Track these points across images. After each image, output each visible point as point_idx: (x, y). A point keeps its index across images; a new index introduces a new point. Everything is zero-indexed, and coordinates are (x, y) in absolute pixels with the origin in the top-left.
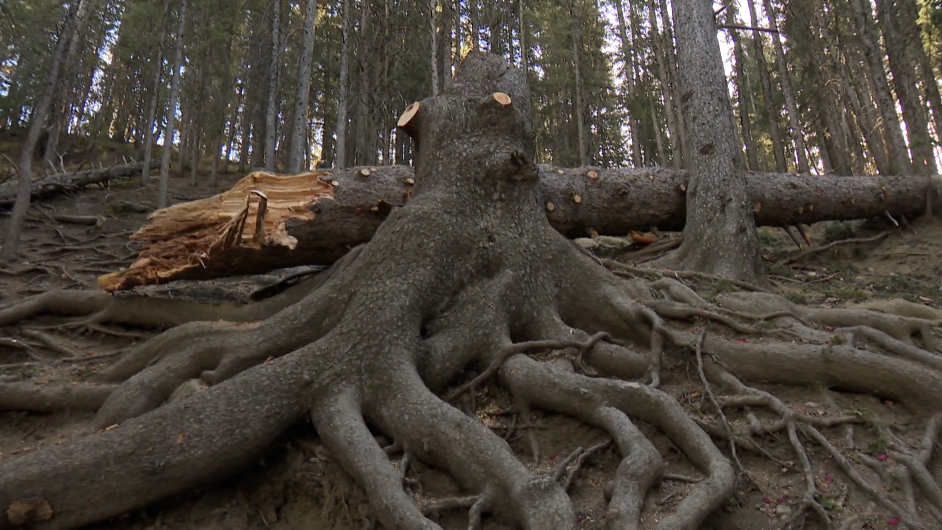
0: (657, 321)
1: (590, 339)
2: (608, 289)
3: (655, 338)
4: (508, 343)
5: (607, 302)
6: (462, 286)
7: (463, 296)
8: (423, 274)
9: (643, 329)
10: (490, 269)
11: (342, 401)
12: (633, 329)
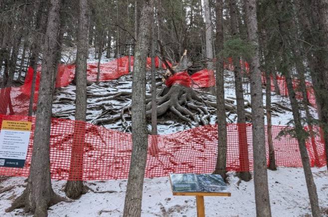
0: (203, 99)
1: (195, 101)
2: (197, 95)
3: (202, 101)
4: (187, 102)
5: (197, 97)
6: (181, 95)
10: (184, 93)
11: (173, 107)
12: (200, 100)
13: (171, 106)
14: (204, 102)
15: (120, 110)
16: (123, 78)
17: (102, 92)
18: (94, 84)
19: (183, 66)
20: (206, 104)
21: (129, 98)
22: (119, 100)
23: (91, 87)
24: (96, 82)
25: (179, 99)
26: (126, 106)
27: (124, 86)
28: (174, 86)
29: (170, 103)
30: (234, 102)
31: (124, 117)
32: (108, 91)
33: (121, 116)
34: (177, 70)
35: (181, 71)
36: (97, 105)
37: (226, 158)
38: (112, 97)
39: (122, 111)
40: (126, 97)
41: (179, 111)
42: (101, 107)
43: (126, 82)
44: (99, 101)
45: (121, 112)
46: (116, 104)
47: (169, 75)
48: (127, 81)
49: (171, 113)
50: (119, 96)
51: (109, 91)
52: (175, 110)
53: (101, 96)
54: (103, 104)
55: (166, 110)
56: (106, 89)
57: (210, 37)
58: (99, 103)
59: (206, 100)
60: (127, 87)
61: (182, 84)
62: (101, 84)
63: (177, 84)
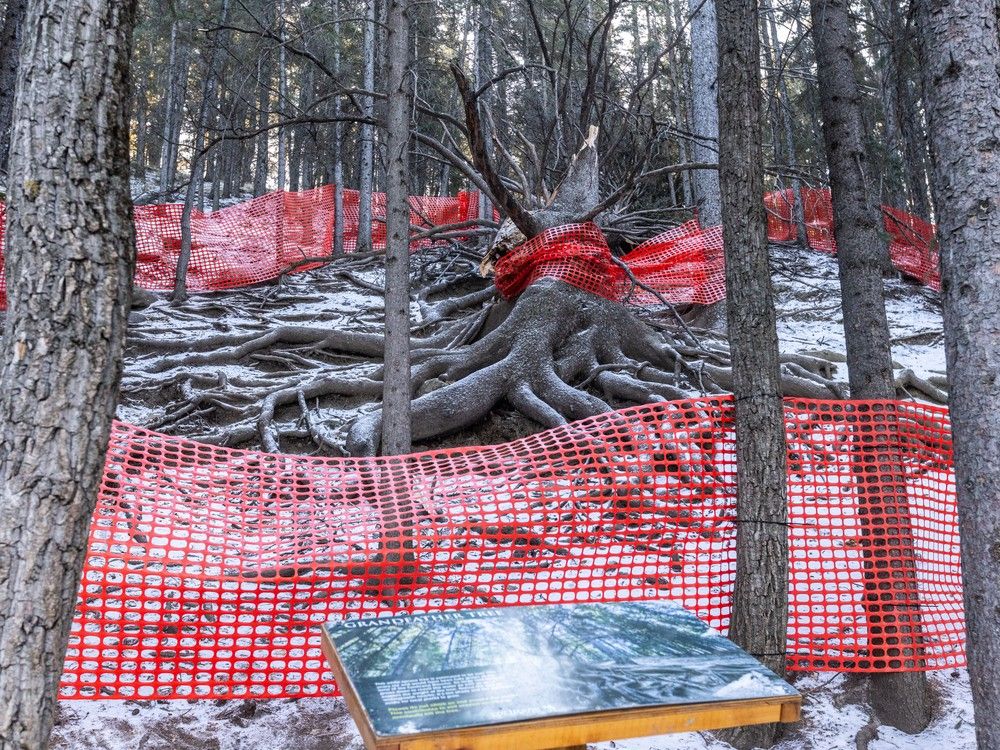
0: (679, 356)
1: (640, 365)
2: (649, 338)
3: (677, 365)
4: (596, 366)
5: (648, 345)
6: (570, 333)
7: (573, 339)
8: (552, 326)
9: (669, 361)
10: (584, 324)
11: (525, 389)
12: (664, 361)
13: (514, 385)
14: (684, 369)
15: (259, 404)
16: (302, 281)
17: (189, 333)
18: (160, 303)
19: (579, 200)
20: (693, 378)
21: (313, 355)
22: (262, 365)
23: (142, 313)
24: (170, 297)
25: (556, 350)
26: (294, 385)
27: (301, 309)
28: (536, 292)
29: (510, 368)
30: (834, 370)
31: (271, 433)
32: (218, 326)
33: (260, 426)
34: (551, 217)
35: (568, 220)
36: (151, 384)
37: (783, 589)
38: (233, 349)
39: (268, 405)
40: (303, 353)
41: (553, 404)
42: (169, 392)
43: (317, 295)
44: (165, 367)
45: (260, 410)
46: (245, 379)
47: (509, 246)
48: (320, 289)
49: (513, 417)
50: (266, 347)
51: (226, 329)
52: (533, 399)
53: (179, 348)
54: (183, 378)
55: (487, 401)
56: (211, 320)
57: (711, 77)
58: (160, 377)
59: (695, 357)
60: (311, 312)
61: (573, 283)
62: (194, 304)
63: (549, 280)
